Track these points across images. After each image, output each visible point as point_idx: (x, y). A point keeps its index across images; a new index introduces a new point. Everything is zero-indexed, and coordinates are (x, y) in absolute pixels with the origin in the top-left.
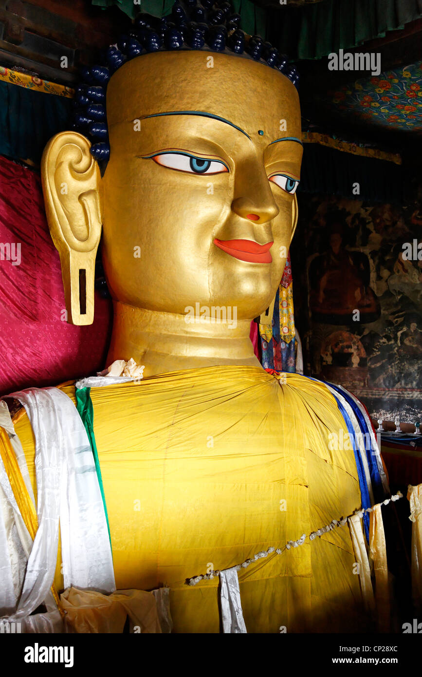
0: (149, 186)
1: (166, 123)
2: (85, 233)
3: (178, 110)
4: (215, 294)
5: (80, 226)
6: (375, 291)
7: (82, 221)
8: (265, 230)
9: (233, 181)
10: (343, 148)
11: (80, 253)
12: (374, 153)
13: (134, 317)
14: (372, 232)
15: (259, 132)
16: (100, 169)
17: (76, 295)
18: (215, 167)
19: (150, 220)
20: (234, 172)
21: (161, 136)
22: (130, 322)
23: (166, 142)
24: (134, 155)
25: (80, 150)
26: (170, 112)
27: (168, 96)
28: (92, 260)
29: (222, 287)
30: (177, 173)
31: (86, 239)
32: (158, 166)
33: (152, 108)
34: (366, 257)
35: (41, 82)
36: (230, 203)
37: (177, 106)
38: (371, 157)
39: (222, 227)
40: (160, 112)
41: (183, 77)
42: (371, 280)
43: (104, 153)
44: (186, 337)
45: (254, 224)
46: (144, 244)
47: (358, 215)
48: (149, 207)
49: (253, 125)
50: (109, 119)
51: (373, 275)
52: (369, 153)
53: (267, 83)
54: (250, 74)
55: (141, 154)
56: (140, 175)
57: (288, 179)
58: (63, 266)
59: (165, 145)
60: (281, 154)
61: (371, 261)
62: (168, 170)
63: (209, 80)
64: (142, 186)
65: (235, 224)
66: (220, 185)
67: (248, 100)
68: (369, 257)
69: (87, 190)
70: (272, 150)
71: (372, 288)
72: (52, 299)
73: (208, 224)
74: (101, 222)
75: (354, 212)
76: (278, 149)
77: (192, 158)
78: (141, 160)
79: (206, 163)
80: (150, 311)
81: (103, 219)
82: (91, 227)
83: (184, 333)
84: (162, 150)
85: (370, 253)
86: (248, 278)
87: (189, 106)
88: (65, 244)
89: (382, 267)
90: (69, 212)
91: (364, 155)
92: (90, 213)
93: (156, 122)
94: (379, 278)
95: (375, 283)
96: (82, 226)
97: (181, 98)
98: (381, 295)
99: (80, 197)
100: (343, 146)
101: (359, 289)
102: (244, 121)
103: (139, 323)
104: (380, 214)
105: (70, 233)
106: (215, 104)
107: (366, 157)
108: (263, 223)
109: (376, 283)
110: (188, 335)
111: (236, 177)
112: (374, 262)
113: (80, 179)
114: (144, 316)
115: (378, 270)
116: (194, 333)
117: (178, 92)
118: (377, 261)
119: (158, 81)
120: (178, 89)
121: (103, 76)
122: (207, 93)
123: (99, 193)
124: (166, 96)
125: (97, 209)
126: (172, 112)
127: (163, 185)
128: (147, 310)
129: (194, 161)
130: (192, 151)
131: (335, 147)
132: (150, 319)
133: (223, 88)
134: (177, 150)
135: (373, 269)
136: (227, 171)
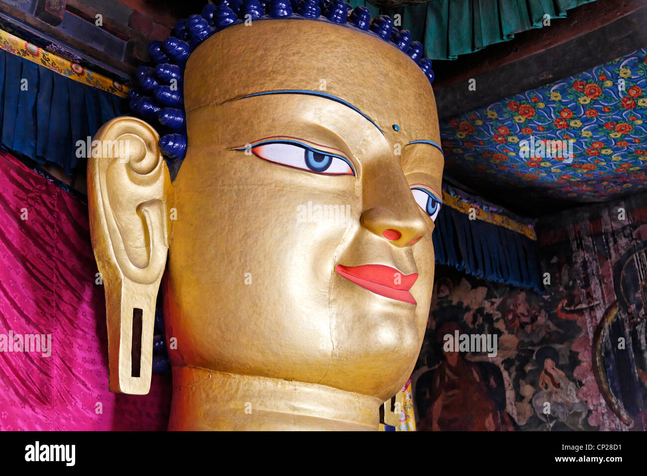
0: (245, 187)
1: (272, 104)
2: (143, 258)
3: (289, 89)
4: (340, 346)
5: (136, 248)
6: (516, 418)
7: (141, 241)
8: (407, 256)
9: (361, 188)
10: (464, 209)
11: (136, 284)
12: (501, 220)
13: (211, 388)
14: (503, 333)
15: (394, 127)
16: (170, 171)
17: (127, 345)
18: (338, 166)
19: (246, 234)
20: (361, 177)
21: (265, 121)
22: (204, 395)
23: (272, 127)
24: (224, 147)
25: (143, 144)
26: (276, 90)
27: (274, 72)
28: (153, 297)
29: (350, 333)
30: (285, 170)
31: (146, 266)
32: (259, 160)
33: (253, 86)
34: (498, 368)
35: (83, 71)
36: (358, 217)
37: (286, 84)
38: (498, 224)
39: (348, 249)
40: (263, 90)
41: (295, 50)
42: (508, 401)
43: (178, 148)
44: (294, 416)
45: (393, 246)
46: (235, 268)
47: (480, 310)
48: (244, 216)
49: (386, 116)
50: (187, 104)
51: (510, 394)
52: (496, 219)
53: (400, 68)
54: (379, 54)
55: (234, 145)
56: (232, 172)
57: (429, 196)
58: (109, 302)
59: (270, 132)
60: (420, 161)
61: (505, 374)
62: (274, 165)
63: (329, 55)
64: (236, 187)
65: (367, 243)
66: (344, 192)
67: (379, 85)
68: (502, 368)
69: (149, 199)
70: (409, 153)
71: (511, 413)
72: (74, 374)
73: (329, 243)
74: (167, 244)
75: (475, 307)
76: (416, 153)
77: (307, 150)
78: (234, 153)
79: (326, 159)
80: (237, 376)
81: (171, 239)
82: (153, 249)
83: (291, 409)
84: (265, 139)
85: (502, 363)
86: (389, 321)
87: (303, 84)
88: (116, 268)
89: (521, 381)
90: (122, 226)
91: (490, 221)
92: (152, 229)
93: (257, 102)
94: (519, 398)
95: (514, 407)
96: (140, 247)
97: (293, 75)
98: (525, 423)
99: (139, 208)
100: (464, 207)
101: (491, 415)
102: (374, 110)
103: (219, 396)
104: (512, 307)
105: (123, 254)
106: (338, 84)
107: (492, 224)
108: (403, 246)
109: (515, 405)
110: (296, 413)
111: (365, 183)
112: (510, 374)
113: (140, 183)
114: (228, 384)
115: (517, 387)
116: (306, 410)
117: (289, 67)
118: (514, 374)
119: (260, 53)
120: (288, 63)
121: (181, 52)
122: (327, 70)
123: (166, 203)
124: (272, 71)
125: (162, 225)
126: (280, 90)
127: (266, 185)
128: (232, 375)
129: (311, 154)
130: (308, 140)
131: (454, 207)
132: (238, 389)
133: (347, 66)
134: (287, 139)
135: (510, 384)
136: (353, 173)
